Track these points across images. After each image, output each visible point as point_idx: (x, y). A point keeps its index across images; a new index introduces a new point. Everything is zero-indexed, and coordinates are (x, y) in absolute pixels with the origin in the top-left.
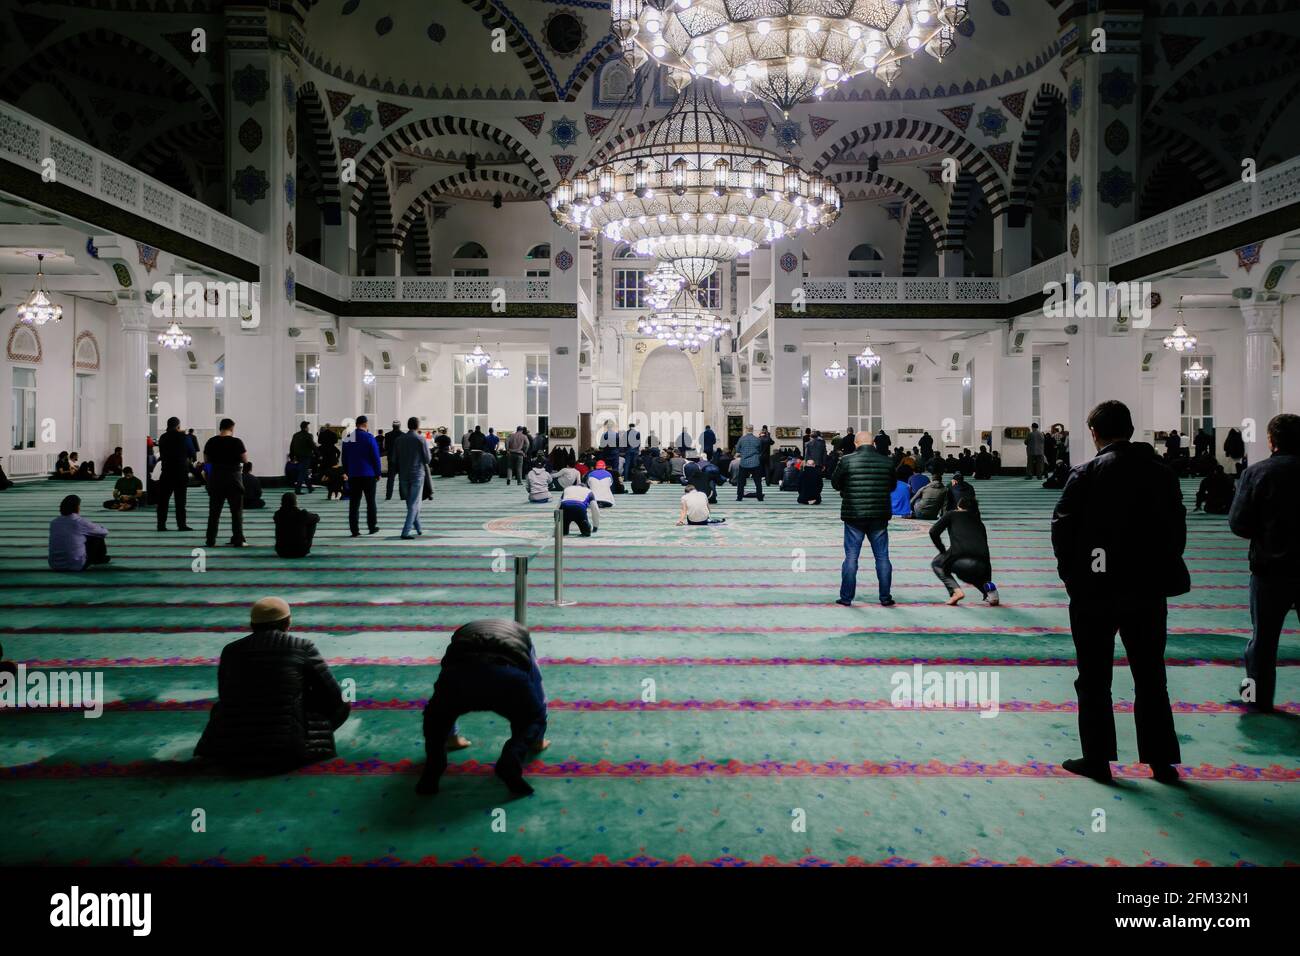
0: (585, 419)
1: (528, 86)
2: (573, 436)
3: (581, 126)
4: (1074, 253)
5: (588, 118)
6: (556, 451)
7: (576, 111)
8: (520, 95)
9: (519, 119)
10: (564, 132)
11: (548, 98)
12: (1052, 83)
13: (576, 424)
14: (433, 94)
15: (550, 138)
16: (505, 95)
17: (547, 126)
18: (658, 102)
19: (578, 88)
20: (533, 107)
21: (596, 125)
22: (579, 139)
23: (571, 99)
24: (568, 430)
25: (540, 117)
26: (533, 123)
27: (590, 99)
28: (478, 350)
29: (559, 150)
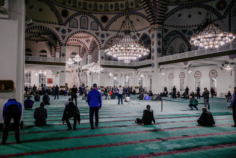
0: (66, 84)
1: (57, 22)
2: (65, 88)
3: (67, 31)
4: (153, 60)
5: (68, 29)
6: (61, 90)
7: (66, 28)
8: (55, 24)
9: (55, 28)
10: (64, 31)
11: (61, 25)
12: (146, 33)
13: (65, 85)
14: (38, 21)
15: (61, 32)
16: (53, 23)
17: (60, 30)
18: (81, 28)
19: (66, 24)
20: (58, 26)
21: (70, 31)
22: (66, 33)
23: (65, 25)
24: (64, 86)
25: (59, 28)
26: (58, 29)
27: (69, 26)
28: (40, 71)
29: (62, 34)
